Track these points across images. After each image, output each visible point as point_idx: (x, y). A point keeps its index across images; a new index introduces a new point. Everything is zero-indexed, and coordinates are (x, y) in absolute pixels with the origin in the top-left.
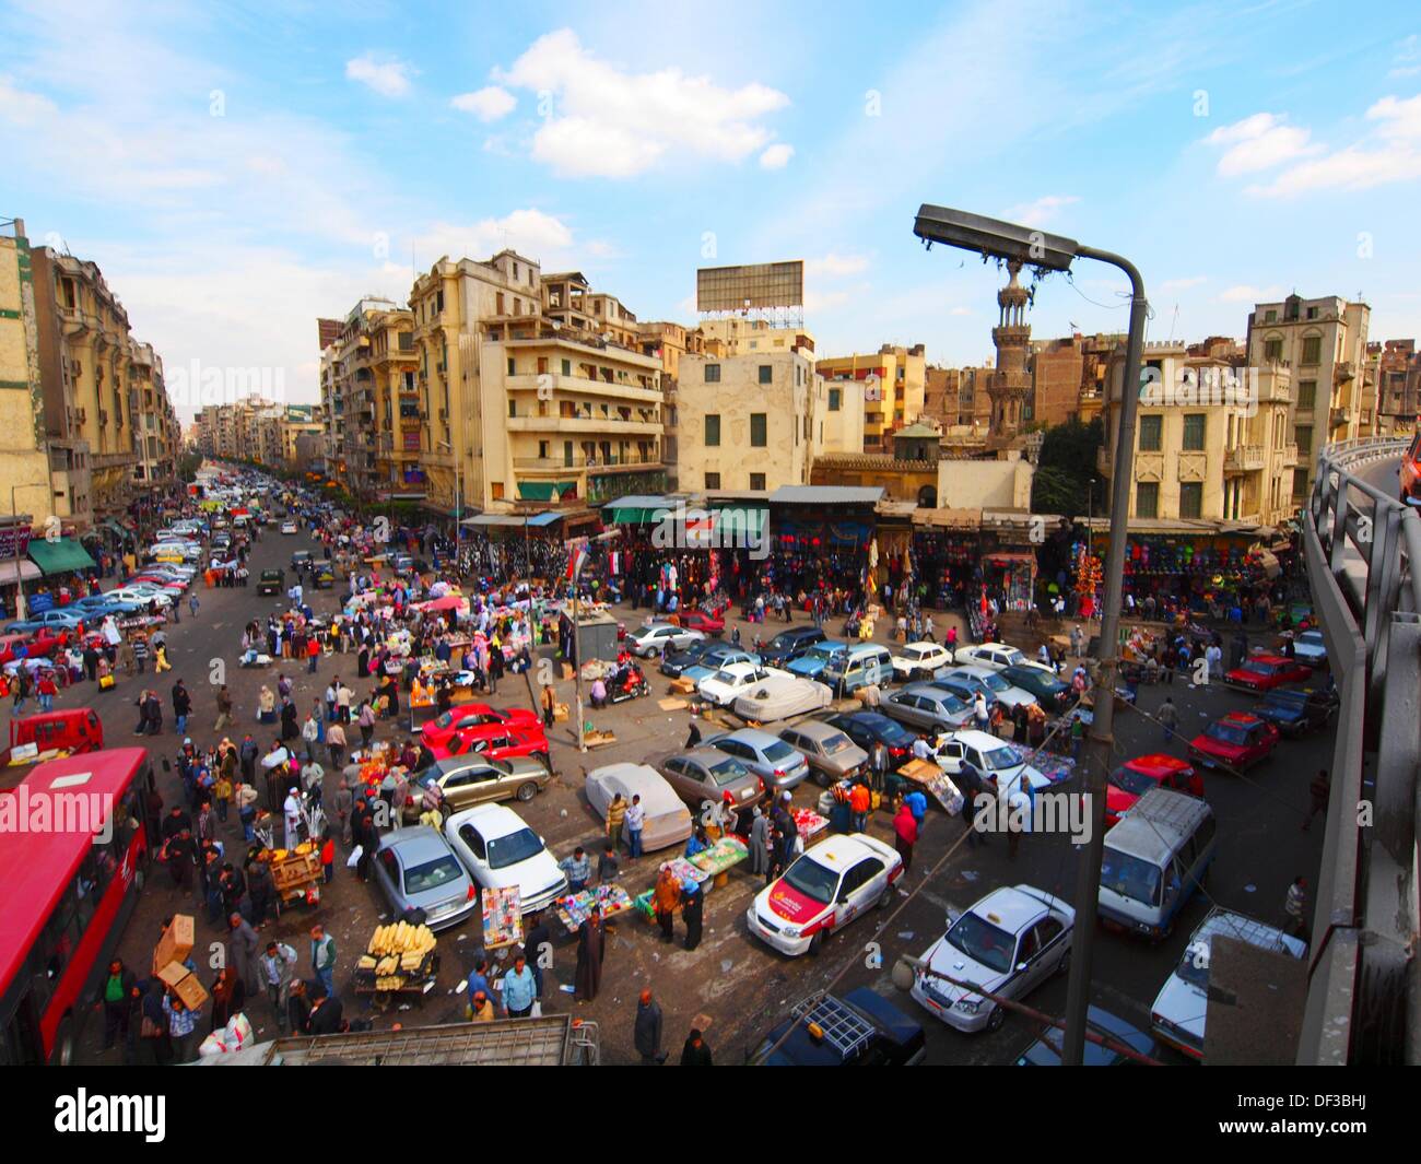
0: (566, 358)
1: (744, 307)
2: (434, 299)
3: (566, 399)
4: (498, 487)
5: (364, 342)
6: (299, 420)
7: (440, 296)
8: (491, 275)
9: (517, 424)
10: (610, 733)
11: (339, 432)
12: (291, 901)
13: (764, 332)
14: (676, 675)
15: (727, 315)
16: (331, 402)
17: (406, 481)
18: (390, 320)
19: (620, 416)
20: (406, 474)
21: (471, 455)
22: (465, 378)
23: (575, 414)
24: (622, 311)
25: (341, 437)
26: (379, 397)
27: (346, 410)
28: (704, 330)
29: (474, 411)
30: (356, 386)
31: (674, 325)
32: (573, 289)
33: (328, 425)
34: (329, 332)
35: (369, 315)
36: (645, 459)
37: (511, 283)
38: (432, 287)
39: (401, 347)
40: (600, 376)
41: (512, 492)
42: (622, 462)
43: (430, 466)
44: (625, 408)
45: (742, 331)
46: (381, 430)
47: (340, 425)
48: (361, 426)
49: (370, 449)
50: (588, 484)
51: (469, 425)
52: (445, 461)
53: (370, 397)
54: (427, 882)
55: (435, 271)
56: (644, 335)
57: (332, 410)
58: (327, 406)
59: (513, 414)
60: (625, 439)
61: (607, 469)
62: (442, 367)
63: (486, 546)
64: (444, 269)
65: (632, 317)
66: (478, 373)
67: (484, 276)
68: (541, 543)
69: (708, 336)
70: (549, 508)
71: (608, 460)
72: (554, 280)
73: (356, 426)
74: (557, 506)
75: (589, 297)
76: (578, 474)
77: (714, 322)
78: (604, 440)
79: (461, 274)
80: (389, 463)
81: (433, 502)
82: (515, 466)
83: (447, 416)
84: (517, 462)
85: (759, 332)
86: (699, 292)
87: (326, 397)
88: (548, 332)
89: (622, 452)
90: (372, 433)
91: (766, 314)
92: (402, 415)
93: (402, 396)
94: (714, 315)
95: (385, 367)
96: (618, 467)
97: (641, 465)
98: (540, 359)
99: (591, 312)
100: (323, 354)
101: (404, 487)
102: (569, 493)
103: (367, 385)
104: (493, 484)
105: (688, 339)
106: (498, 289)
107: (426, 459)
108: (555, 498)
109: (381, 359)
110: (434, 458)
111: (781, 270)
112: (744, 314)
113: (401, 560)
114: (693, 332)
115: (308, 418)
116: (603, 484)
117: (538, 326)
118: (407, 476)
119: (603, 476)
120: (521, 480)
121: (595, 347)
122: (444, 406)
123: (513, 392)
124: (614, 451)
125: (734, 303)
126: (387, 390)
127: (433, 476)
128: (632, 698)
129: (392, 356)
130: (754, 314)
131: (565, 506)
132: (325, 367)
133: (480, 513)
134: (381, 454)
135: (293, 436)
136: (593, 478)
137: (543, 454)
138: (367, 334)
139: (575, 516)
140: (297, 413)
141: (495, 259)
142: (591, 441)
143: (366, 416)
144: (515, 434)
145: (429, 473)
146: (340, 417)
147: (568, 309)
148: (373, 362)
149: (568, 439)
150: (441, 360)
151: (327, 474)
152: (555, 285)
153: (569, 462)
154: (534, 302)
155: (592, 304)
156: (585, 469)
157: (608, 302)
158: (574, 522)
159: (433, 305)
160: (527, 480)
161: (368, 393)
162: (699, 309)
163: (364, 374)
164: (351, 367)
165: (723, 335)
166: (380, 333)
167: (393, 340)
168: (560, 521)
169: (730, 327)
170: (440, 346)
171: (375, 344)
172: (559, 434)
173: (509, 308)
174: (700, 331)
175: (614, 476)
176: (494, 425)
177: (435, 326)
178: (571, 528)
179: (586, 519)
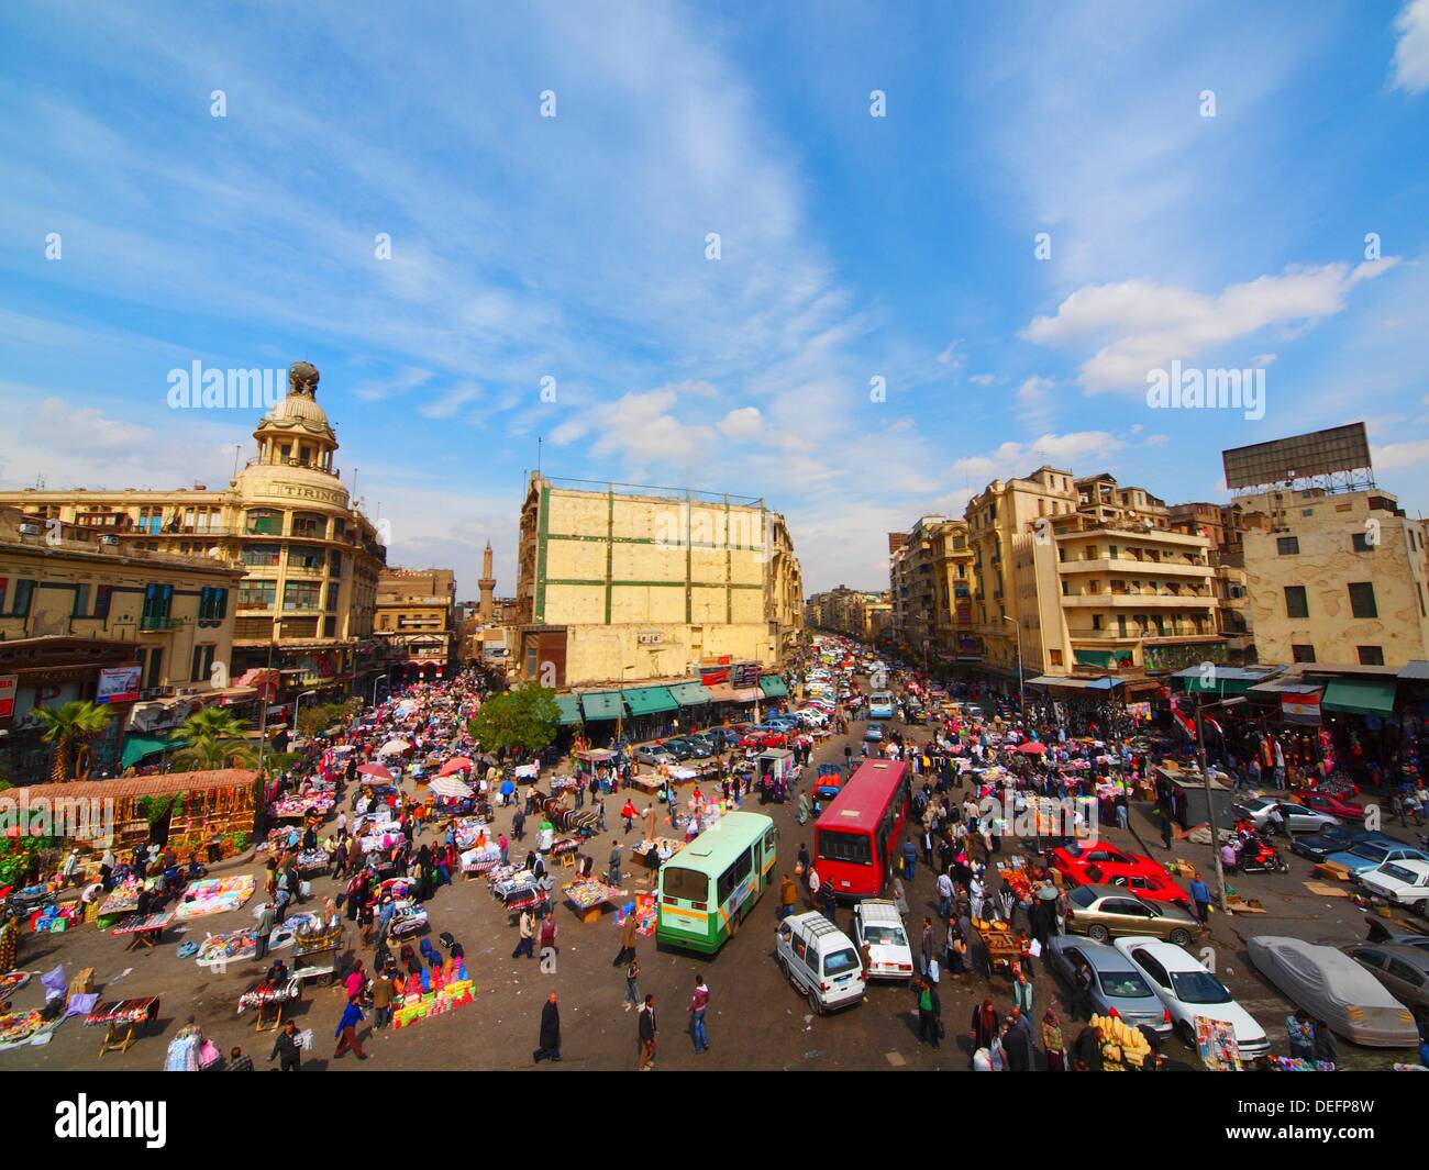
0: (1113, 544)
1: (1288, 478)
2: (988, 511)
3: (1114, 578)
4: (1057, 656)
5: (926, 546)
6: (873, 602)
7: (993, 508)
8: (1034, 487)
9: (1071, 601)
10: (1257, 903)
11: (904, 610)
12: (999, 965)
13: (1321, 499)
14: (1319, 859)
15: (1264, 488)
16: (898, 589)
17: (961, 647)
18: (947, 529)
19: (1169, 591)
20: (961, 641)
21: (1027, 627)
22: (1019, 567)
23: (1127, 592)
24: (1150, 499)
25: (906, 613)
26: (938, 584)
27: (911, 595)
28: (1241, 504)
29: (1031, 591)
30: (919, 577)
31: (1206, 505)
32: (1102, 487)
33: (895, 605)
34: (895, 540)
35: (929, 528)
36: (1200, 631)
37: (1049, 491)
38: (985, 503)
39: (955, 547)
40: (1145, 556)
41: (1070, 659)
42: (1176, 634)
43: (986, 635)
44: (1174, 583)
45: (1289, 502)
46: (939, 608)
47: (905, 604)
48: (923, 605)
49: (931, 622)
50: (1144, 654)
51: (1024, 603)
52: (1000, 631)
53: (930, 584)
54: (1120, 990)
55: (988, 490)
56: (1174, 517)
57: (899, 595)
58: (894, 592)
59: (1066, 593)
60: (1177, 613)
61: (1162, 640)
62: (997, 559)
63: (1051, 703)
64: (995, 488)
65: (1160, 503)
66: (1032, 562)
67: (1027, 489)
68: (1104, 704)
69: (1246, 510)
70: (1108, 674)
71: (1162, 633)
72: (1083, 483)
73: (919, 605)
74: (1116, 672)
75: (1118, 492)
76: (1134, 644)
77: (1249, 496)
78: (1157, 614)
79: (1010, 490)
80: (946, 633)
81: (988, 664)
82: (1071, 636)
83: (1002, 596)
84: (1073, 633)
85: (1313, 500)
86: (1227, 471)
87: (894, 585)
88: (1091, 525)
89: (1174, 625)
90: (932, 612)
91: (1319, 481)
92: (957, 596)
93: (955, 582)
94: (1248, 490)
95: (943, 562)
96: (1173, 638)
97: (1196, 637)
98: (1088, 547)
99: (1120, 503)
100: (892, 556)
101: (959, 651)
102: (1126, 661)
103: (928, 576)
104: (1051, 651)
105: (1223, 515)
106: (1039, 497)
107: (982, 630)
108: (1113, 665)
109: (940, 557)
110: (990, 629)
111: (1333, 436)
112: (1288, 485)
113: (972, 709)
114: (1229, 508)
115: (878, 601)
116: (1159, 654)
117: (1080, 521)
118: (962, 643)
119: (1160, 647)
120: (1077, 648)
121: (1140, 532)
122: (998, 589)
123: (1064, 575)
124: (1167, 624)
125: (1272, 477)
126: (945, 579)
127: (988, 643)
128: (1267, 872)
129: (948, 554)
130: (1301, 484)
131: (1125, 672)
132: (893, 565)
133: (1041, 674)
134: (940, 626)
135: (869, 614)
136: (1149, 648)
137: (1097, 626)
138: (928, 541)
139: (1136, 683)
140: (871, 597)
141: (1034, 474)
142: (1140, 615)
143: (927, 598)
144: (1069, 610)
145: (985, 641)
146: (905, 599)
147: (1099, 505)
148: (934, 559)
149: (1122, 614)
150: (994, 554)
151: (895, 640)
152: (1085, 487)
153: (1123, 633)
154: (1069, 502)
155: (1119, 496)
156: (1140, 639)
157: (1135, 493)
158: (1136, 688)
159: (986, 516)
160: (1083, 648)
161: (928, 581)
162: (1229, 486)
163: (925, 568)
164: (914, 565)
165: (1265, 507)
166: (938, 539)
167: (949, 543)
168: (1121, 686)
169: (1273, 500)
170: (993, 544)
171: (934, 546)
172: (1112, 608)
173: (1049, 510)
174: (1237, 507)
175: (1170, 647)
176: (1050, 603)
177: (989, 530)
178: (1133, 693)
179: (1147, 686)
